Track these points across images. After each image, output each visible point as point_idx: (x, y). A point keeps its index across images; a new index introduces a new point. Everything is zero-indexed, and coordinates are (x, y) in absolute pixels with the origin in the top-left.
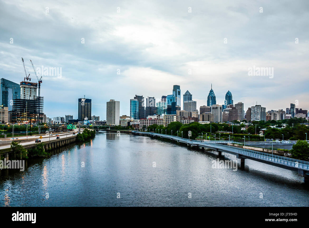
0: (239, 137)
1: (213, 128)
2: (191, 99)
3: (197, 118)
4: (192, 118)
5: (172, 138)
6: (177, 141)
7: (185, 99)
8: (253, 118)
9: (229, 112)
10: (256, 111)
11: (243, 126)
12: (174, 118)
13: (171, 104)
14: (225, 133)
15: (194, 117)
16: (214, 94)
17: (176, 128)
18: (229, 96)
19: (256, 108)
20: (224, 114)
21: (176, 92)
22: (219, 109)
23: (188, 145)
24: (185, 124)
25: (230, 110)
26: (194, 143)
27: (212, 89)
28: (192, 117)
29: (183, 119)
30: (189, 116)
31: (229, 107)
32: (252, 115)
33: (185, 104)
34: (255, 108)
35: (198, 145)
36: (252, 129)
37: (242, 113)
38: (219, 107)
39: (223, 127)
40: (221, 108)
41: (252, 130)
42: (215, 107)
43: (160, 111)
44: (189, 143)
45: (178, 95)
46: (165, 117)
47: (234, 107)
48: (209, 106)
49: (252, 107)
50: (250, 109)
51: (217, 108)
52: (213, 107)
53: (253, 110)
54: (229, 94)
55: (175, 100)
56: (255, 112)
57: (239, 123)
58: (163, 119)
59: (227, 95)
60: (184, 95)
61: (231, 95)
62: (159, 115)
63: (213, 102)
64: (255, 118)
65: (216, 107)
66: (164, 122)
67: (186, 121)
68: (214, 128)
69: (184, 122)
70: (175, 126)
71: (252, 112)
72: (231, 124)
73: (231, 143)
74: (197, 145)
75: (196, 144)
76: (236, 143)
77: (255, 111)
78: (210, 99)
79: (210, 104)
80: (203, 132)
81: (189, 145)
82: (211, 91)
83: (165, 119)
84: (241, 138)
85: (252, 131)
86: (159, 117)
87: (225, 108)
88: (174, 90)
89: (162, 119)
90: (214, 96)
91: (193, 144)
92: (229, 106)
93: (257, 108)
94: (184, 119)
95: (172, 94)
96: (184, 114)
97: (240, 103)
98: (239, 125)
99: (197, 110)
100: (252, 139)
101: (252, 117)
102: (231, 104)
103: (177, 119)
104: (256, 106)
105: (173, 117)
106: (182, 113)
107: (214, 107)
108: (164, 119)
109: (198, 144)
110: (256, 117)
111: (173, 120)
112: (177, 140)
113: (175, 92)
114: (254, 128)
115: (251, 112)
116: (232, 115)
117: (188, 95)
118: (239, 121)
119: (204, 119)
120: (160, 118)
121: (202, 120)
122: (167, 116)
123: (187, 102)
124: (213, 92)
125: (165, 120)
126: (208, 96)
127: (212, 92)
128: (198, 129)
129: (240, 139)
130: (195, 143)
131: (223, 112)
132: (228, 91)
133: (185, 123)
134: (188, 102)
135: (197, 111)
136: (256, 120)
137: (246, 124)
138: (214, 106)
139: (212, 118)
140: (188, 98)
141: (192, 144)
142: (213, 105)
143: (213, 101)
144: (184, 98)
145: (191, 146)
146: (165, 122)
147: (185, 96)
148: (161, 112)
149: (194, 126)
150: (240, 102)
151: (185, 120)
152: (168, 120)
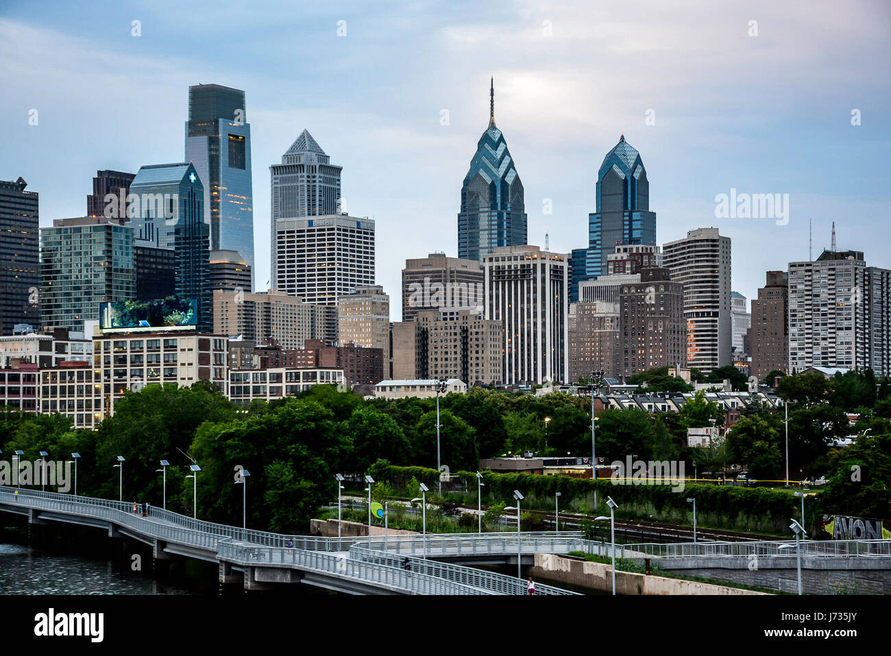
0: (640, 503)
1: (461, 431)
2: (330, 198)
3: (379, 351)
4: (334, 356)
5: (116, 527)
6: (151, 549)
7: (283, 203)
8: (800, 354)
9: (618, 306)
10: (824, 295)
11: (701, 415)
12: (181, 357)
13: (172, 239)
14: (553, 471)
15: (350, 348)
16: (511, 165)
17: (166, 434)
18: (625, 181)
19: (825, 272)
20: (587, 317)
21: (213, 141)
22: (543, 284)
23: (223, 578)
24: (269, 398)
25: (629, 286)
26: (264, 561)
27: (492, 126)
28: (342, 342)
29: (256, 360)
30: (321, 335)
31: (619, 267)
32: (792, 330)
33: (284, 242)
34: (815, 276)
35: (301, 574)
36: (759, 438)
37: (716, 314)
38: (543, 266)
39: (547, 420)
40: (557, 272)
41: (758, 444)
42: (513, 263)
43: (78, 294)
44: (229, 565)
45: (231, 165)
46: (107, 344)
47: (659, 263)
48: (474, 256)
49: (792, 265)
50: (776, 282)
51: (526, 273)
52: (500, 264)
53: (800, 287)
54: (623, 166)
55: (200, 205)
56: (814, 309)
57: (677, 387)
58: (92, 362)
59: (606, 174)
60: (275, 169)
61: (644, 173)
62: (62, 334)
63: (500, 225)
64: (818, 352)
65: (519, 263)
66: (97, 391)
67: (278, 378)
68: (471, 429)
69: (268, 385)
70: (157, 417)
71: (793, 304)
72: (613, 402)
73: (563, 549)
74: (287, 579)
75: (284, 570)
76: (596, 550)
77: (819, 301)
78: (484, 203)
79: (483, 240)
80: (385, 461)
81: (230, 578)
82: (491, 141)
83: (107, 363)
84: (653, 513)
85: (761, 450)
86: (60, 349)
87: (595, 278)
88: (193, 128)
89: (85, 365)
90: (510, 180)
91: (263, 569)
92: (625, 256)
93: (833, 275)
94: (265, 364)
95: (183, 161)
96: (276, 320)
97: (703, 237)
98: (674, 408)
99: (379, 291)
100: (733, 517)
101: (792, 345)
102: (637, 241)
103: (203, 359)
104: (826, 256)
105: (171, 347)
106: (259, 315)
107: (507, 263)
108: (98, 363)
109: (296, 566)
110: (823, 343)
111: (171, 374)
112: (150, 539)
113: (203, 140)
114: (772, 430)
115: (786, 306)
116: (642, 331)
117: (313, 169)
118: (685, 376)
119: (431, 356)
120: (68, 357)
121: (412, 367)
122: (116, 335)
123: (300, 222)
124: (506, 152)
125: (107, 374)
126: (467, 182)
127: (495, 146)
128: (335, 442)
129: (645, 516)
130: (276, 560)
131: (581, 308)
132: (618, 140)
133: (274, 391)
134: (310, 223)
135: (378, 299)
136: (825, 365)
137: (729, 402)
138: (510, 258)
139: (488, 354)
140: (311, 191)
141: (253, 569)
142: (505, 251)
143: (500, 216)
144: (275, 191)
145: (248, 584)
146: (100, 385)
147: (283, 180)
148: (85, 306)
149: (301, 421)
150: (700, 230)
151: (269, 371)
152: (128, 368)
